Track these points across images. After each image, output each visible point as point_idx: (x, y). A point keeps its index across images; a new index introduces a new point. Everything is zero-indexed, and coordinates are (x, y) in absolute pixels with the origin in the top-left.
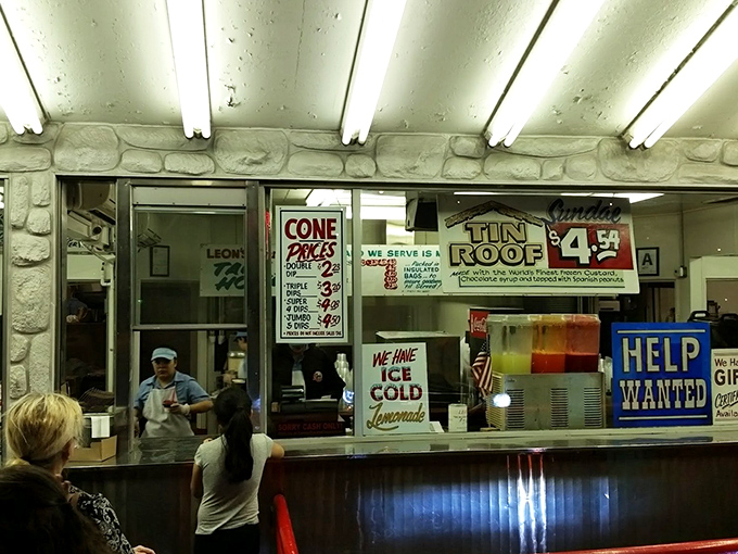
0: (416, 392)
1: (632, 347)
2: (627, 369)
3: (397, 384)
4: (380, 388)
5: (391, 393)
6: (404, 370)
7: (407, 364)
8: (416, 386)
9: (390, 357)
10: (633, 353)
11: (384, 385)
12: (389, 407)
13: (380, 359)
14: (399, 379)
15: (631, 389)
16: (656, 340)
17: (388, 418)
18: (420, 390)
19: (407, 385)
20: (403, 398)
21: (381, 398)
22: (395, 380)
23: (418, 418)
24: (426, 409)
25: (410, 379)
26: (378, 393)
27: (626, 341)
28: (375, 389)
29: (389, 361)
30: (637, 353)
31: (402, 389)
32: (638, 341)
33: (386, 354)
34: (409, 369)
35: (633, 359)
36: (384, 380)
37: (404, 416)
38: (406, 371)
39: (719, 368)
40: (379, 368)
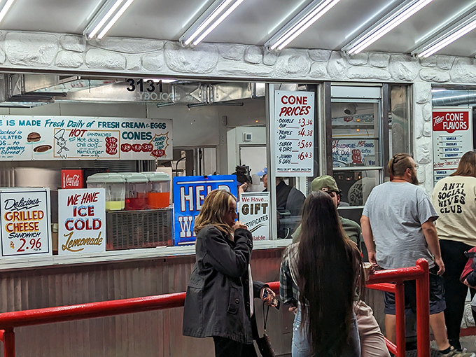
0: (97, 223)
1: (187, 193)
2: (183, 209)
3: (84, 219)
4: (72, 221)
5: (79, 225)
6: (89, 208)
7: (91, 204)
8: (97, 220)
9: (80, 199)
10: (187, 198)
11: (75, 219)
12: (78, 235)
13: (72, 200)
14: (86, 215)
15: (186, 223)
16: (202, 188)
17: (77, 242)
18: (100, 222)
19: (91, 219)
20: (87, 228)
21: (72, 229)
22: (82, 216)
23: (97, 242)
24: (104, 236)
25: (93, 215)
26: (70, 225)
27: (182, 189)
28: (68, 222)
29: (79, 202)
30: (190, 197)
31: (87, 222)
32: (191, 189)
33: (77, 196)
34: (93, 208)
35: (187, 202)
36: (75, 215)
37: (88, 241)
38: (90, 209)
39: (245, 203)
40: (72, 207)
